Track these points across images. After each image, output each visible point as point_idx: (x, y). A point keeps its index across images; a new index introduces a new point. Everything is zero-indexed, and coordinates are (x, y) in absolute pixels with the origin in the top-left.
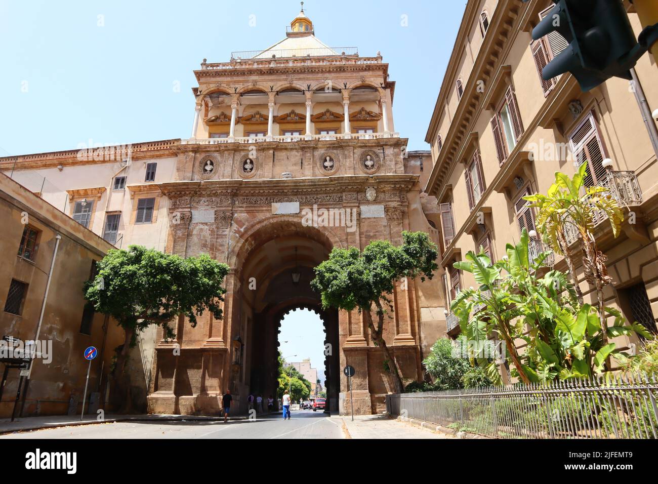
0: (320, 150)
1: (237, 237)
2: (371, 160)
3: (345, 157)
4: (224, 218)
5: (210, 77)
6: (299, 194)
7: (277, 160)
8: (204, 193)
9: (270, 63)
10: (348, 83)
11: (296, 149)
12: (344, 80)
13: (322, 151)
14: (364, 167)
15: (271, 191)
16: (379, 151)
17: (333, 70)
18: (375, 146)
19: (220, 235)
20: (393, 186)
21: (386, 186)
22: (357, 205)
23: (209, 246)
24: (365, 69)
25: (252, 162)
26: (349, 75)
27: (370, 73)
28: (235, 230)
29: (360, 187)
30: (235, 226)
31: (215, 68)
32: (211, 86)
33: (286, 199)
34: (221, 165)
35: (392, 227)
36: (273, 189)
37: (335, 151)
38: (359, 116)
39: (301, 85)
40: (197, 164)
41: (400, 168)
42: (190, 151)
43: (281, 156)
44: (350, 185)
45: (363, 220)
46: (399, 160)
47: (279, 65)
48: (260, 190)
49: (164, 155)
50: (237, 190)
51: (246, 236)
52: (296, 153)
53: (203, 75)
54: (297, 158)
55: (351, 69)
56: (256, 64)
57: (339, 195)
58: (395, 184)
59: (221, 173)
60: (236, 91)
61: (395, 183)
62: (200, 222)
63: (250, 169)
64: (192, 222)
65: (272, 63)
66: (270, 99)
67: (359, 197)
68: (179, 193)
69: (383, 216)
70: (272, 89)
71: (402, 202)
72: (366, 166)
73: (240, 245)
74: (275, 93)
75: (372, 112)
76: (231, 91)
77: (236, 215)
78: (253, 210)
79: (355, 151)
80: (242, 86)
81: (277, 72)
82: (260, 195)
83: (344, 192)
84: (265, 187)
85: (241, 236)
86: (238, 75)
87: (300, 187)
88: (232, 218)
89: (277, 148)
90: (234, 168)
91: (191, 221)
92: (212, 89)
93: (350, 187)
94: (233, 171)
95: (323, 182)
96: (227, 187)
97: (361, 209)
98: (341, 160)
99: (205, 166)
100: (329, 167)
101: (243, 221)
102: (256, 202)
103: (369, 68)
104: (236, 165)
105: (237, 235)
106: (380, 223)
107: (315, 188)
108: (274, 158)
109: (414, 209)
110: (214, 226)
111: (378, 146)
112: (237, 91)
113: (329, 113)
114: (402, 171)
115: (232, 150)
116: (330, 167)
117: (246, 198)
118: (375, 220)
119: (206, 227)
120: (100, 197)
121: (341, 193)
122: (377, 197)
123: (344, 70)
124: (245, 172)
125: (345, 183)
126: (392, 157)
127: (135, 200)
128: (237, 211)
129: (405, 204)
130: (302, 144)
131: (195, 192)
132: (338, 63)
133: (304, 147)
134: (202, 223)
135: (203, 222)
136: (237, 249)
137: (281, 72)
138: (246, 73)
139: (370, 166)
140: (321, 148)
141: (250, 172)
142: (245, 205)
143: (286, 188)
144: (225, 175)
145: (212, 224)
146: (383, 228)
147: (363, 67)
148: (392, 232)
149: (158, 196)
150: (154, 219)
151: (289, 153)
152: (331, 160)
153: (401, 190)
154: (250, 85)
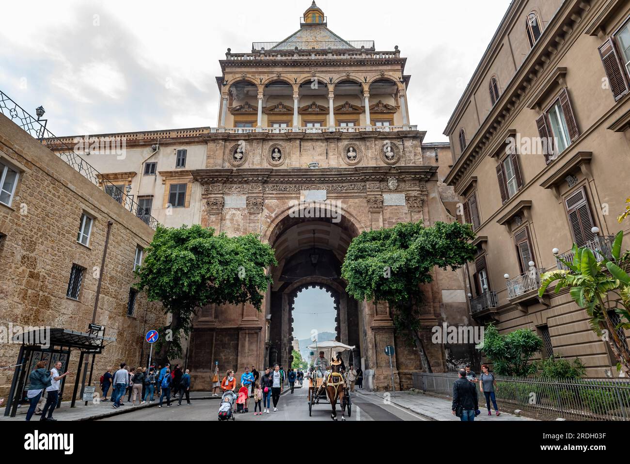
0: (343, 141)
1: (268, 222)
2: (391, 151)
3: (367, 148)
4: (256, 204)
5: (236, 67)
6: (326, 183)
7: (304, 150)
8: (235, 180)
9: (293, 56)
10: (368, 77)
11: (321, 139)
12: (364, 74)
13: (346, 142)
14: (385, 158)
15: (299, 179)
16: (398, 143)
17: (354, 64)
18: (395, 138)
19: (252, 220)
20: (413, 176)
21: (407, 176)
22: (380, 193)
23: (242, 230)
24: (385, 63)
25: (279, 151)
26: (369, 68)
27: (389, 67)
28: (266, 215)
29: (382, 177)
30: (266, 212)
31: (239, 58)
32: (237, 76)
33: (314, 187)
34: (251, 154)
35: (412, 215)
36: (301, 178)
37: (357, 143)
38: (376, 108)
39: (324, 78)
40: (227, 151)
41: (419, 159)
42: (220, 139)
43: (307, 146)
44: (374, 175)
45: (386, 208)
46: (417, 152)
47: (301, 57)
48: (289, 178)
49: (194, 142)
50: (267, 178)
51: (277, 221)
52: (321, 144)
53: (228, 65)
54: (323, 148)
55: (371, 63)
56: (279, 56)
57: (363, 184)
58: (415, 175)
59: (251, 161)
60: (261, 82)
61: (415, 173)
62: (233, 207)
63: (278, 158)
64: (225, 207)
65: (295, 55)
66: (295, 91)
67: (382, 186)
68: (211, 179)
69: (404, 204)
70: (296, 81)
71: (422, 191)
72: (387, 157)
73: (271, 229)
74: (298, 85)
75: (389, 105)
76: (257, 82)
77: (266, 201)
78: (283, 197)
79: (377, 142)
80: (267, 78)
81: (301, 64)
82: (288, 183)
83: (368, 181)
84: (294, 175)
85: (272, 222)
86: (262, 66)
87: (327, 176)
88: (262, 204)
89: (304, 138)
90: (263, 157)
91: (223, 206)
92: (238, 79)
93: (373, 177)
94: (262, 159)
95: (349, 171)
96: (258, 174)
97: (384, 198)
98: (364, 151)
99: (234, 154)
100: (352, 158)
101: (274, 207)
102: (285, 189)
103: (388, 62)
104: (265, 154)
105: (269, 220)
106: (402, 211)
107: (341, 177)
108: (300, 148)
109: (433, 198)
110: (246, 212)
111: (398, 138)
112: (263, 82)
113: (348, 106)
114: (420, 162)
115: (260, 139)
116: (354, 157)
117: (275, 185)
118: (396, 208)
119: (239, 212)
120: (130, 181)
121: (365, 182)
122: (398, 186)
123: (364, 63)
124: (274, 160)
125: (369, 173)
126: (411, 149)
127: (167, 185)
128: (267, 197)
129: (424, 193)
130: (327, 135)
131: (227, 179)
132: (358, 57)
133: (329, 138)
134: (234, 209)
135: (235, 207)
136: (269, 233)
137: (304, 64)
138: (270, 65)
139: (390, 157)
140: (344, 139)
141: (279, 160)
142: (275, 192)
143: (315, 176)
144: (254, 163)
145: (244, 209)
146: (404, 215)
147: (382, 61)
148: (413, 219)
149: (190, 182)
150: (186, 204)
151: (314, 144)
152: (354, 150)
153: (420, 180)
154: (274, 77)
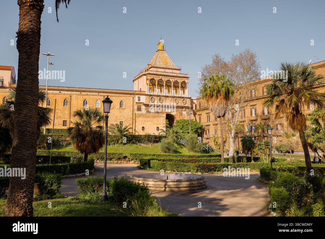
2: (184, 101)
7: (167, 100)
10: (181, 81)
11: (170, 97)
14: (183, 103)
16: (186, 99)
17: (178, 77)
22: (182, 111)
25: (161, 99)
26: (181, 78)
27: (185, 79)
31: (152, 72)
32: (151, 77)
34: (155, 99)
37: (177, 99)
39: (171, 80)
40: (150, 99)
42: (148, 95)
44: (181, 107)
49: (142, 95)
54: (170, 100)
63: (161, 101)
65: (165, 73)
68: (147, 106)
70: (165, 80)
76: (156, 80)
79: (182, 99)
81: (166, 76)
89: (167, 96)
90: (158, 100)
98: (179, 101)
109: (192, 113)
115: (157, 96)
116: (177, 102)
121: (179, 109)
122: (185, 110)
126: (188, 101)
127: (137, 106)
140: (175, 97)
144: (156, 102)
146: (186, 117)
149: (142, 105)
150: (141, 110)
153: (189, 109)
154: (160, 78)
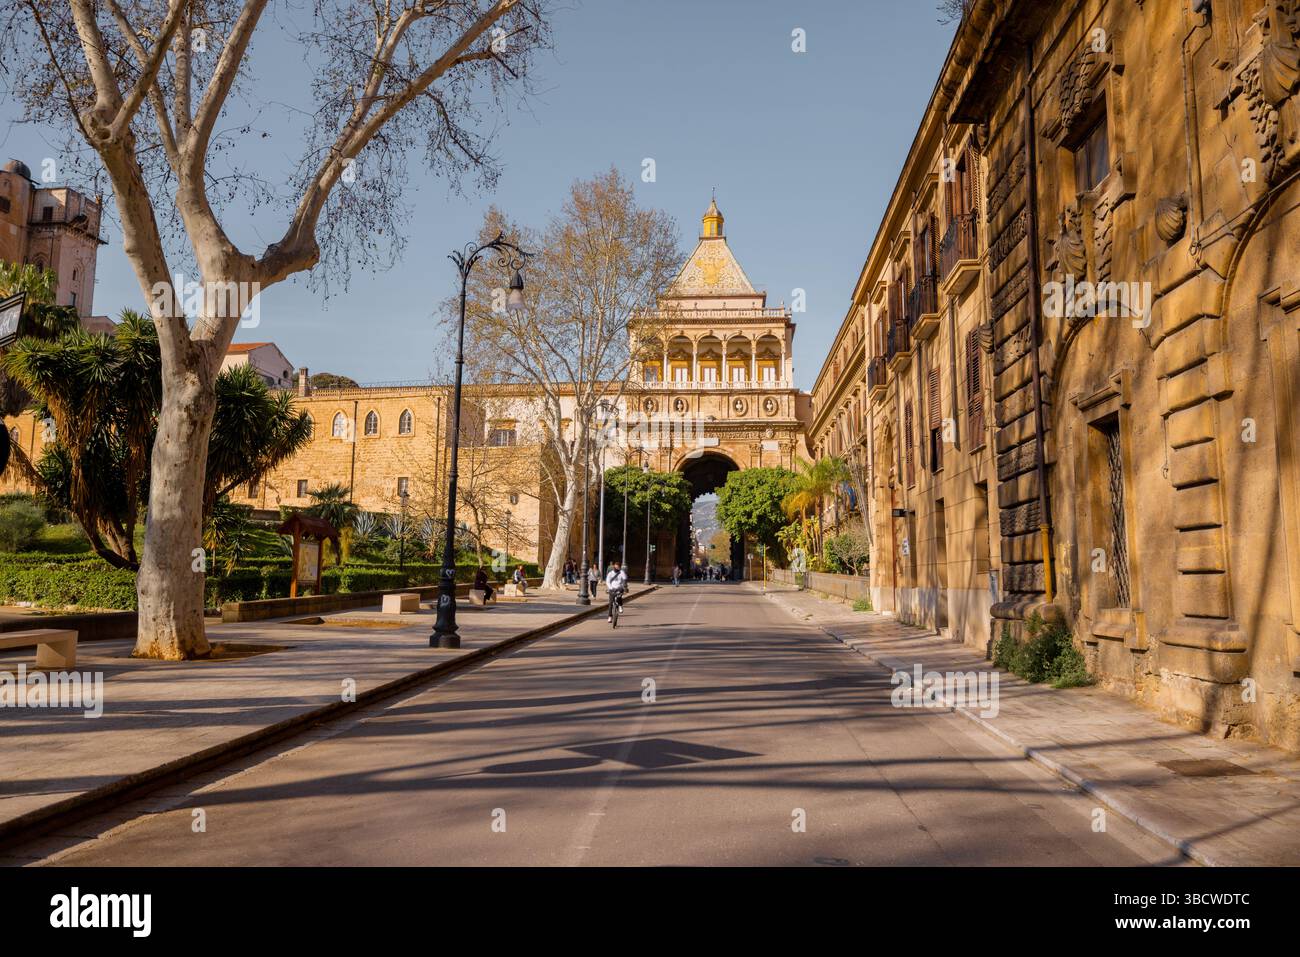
2: (770, 405)
3: (752, 402)
6: (718, 431)
7: (702, 403)
10: (756, 334)
11: (716, 395)
12: (753, 331)
13: (735, 398)
14: (765, 411)
16: (777, 397)
17: (744, 322)
18: (774, 393)
20: (785, 428)
21: (780, 428)
22: (760, 441)
25: (681, 403)
26: (757, 326)
27: (776, 324)
28: (674, 457)
29: (761, 428)
31: (647, 314)
33: (709, 435)
34: (660, 405)
35: (783, 459)
37: (744, 397)
38: (764, 355)
39: (719, 334)
40: (643, 404)
42: (636, 394)
43: (705, 401)
45: (763, 452)
46: (791, 406)
47: (699, 314)
51: (682, 462)
52: (715, 399)
53: (638, 322)
54: (717, 402)
57: (747, 434)
59: (660, 412)
61: (787, 426)
63: (682, 410)
66: (694, 344)
67: (761, 436)
69: (777, 450)
70: (695, 337)
71: (791, 440)
72: (767, 409)
73: (677, 468)
74: (697, 340)
75: (775, 353)
76: (663, 339)
79: (760, 397)
80: (671, 334)
83: (750, 431)
85: (678, 462)
86: (667, 323)
87: (719, 427)
89: (703, 393)
93: (755, 429)
94: (669, 410)
95: (735, 424)
97: (762, 444)
98: (749, 403)
99: (647, 405)
100: (739, 411)
101: (678, 450)
103: (773, 321)
106: (775, 455)
107: (729, 428)
108: (699, 402)
109: (800, 445)
111: (777, 393)
112: (668, 338)
113: (740, 352)
115: (667, 394)
118: (771, 452)
119: (653, 454)
123: (753, 322)
125: (751, 426)
126: (786, 403)
130: (720, 391)
133: (722, 393)
134: (649, 451)
138: (674, 322)
139: (770, 409)
140: (734, 393)
143: (709, 427)
144: (663, 414)
146: (777, 459)
147: (769, 320)
151: (710, 399)
152: (741, 404)
153: (791, 431)
